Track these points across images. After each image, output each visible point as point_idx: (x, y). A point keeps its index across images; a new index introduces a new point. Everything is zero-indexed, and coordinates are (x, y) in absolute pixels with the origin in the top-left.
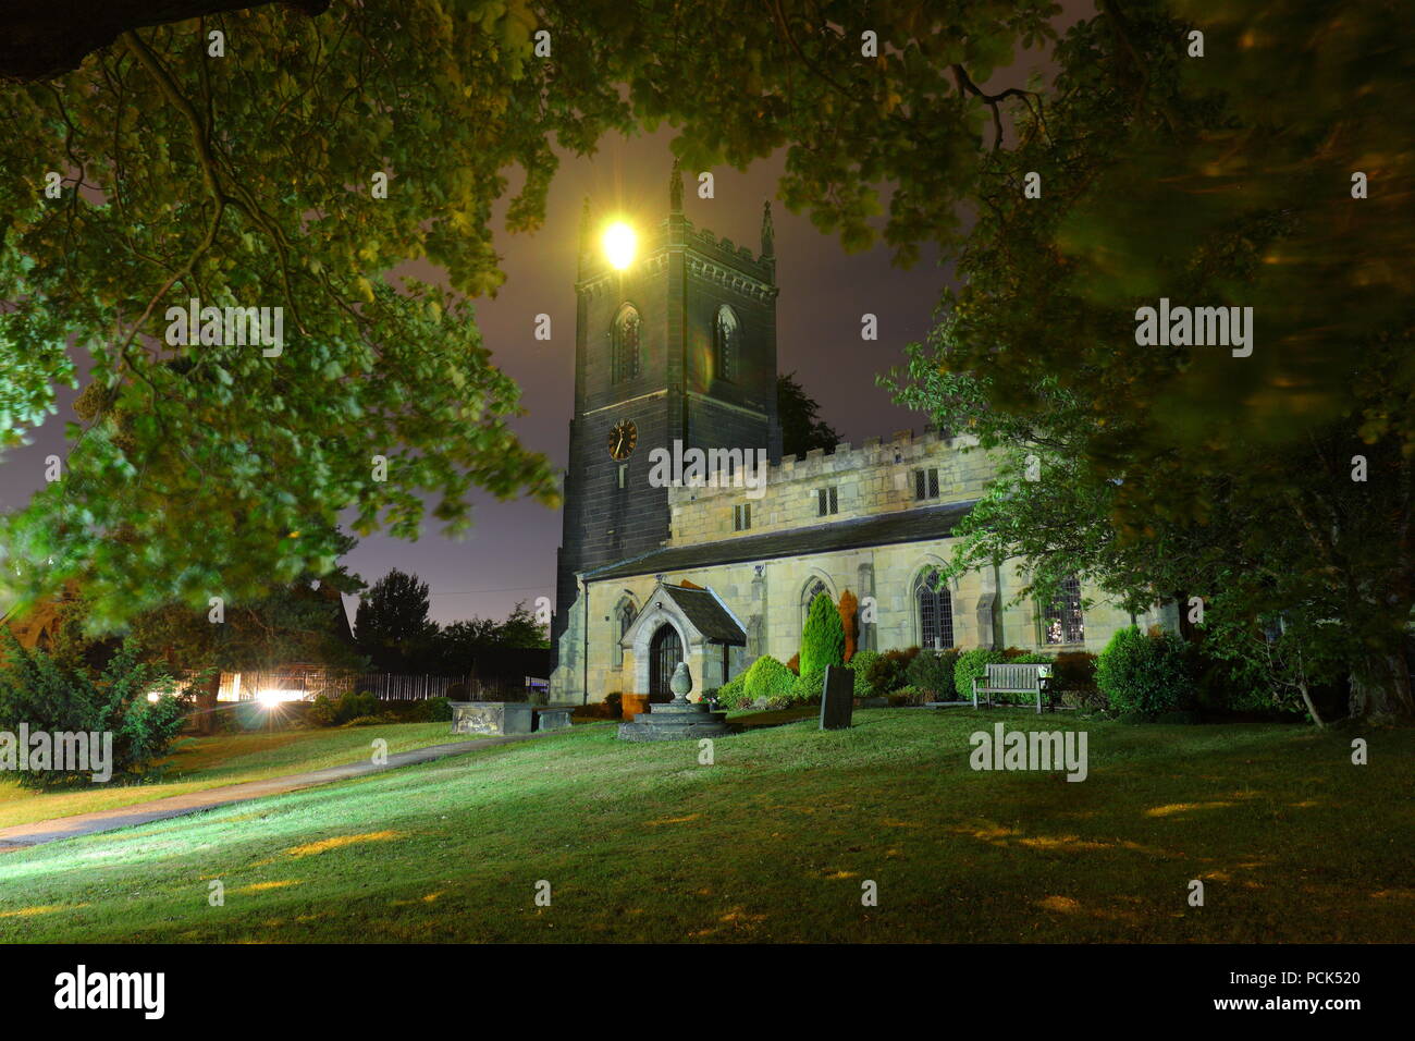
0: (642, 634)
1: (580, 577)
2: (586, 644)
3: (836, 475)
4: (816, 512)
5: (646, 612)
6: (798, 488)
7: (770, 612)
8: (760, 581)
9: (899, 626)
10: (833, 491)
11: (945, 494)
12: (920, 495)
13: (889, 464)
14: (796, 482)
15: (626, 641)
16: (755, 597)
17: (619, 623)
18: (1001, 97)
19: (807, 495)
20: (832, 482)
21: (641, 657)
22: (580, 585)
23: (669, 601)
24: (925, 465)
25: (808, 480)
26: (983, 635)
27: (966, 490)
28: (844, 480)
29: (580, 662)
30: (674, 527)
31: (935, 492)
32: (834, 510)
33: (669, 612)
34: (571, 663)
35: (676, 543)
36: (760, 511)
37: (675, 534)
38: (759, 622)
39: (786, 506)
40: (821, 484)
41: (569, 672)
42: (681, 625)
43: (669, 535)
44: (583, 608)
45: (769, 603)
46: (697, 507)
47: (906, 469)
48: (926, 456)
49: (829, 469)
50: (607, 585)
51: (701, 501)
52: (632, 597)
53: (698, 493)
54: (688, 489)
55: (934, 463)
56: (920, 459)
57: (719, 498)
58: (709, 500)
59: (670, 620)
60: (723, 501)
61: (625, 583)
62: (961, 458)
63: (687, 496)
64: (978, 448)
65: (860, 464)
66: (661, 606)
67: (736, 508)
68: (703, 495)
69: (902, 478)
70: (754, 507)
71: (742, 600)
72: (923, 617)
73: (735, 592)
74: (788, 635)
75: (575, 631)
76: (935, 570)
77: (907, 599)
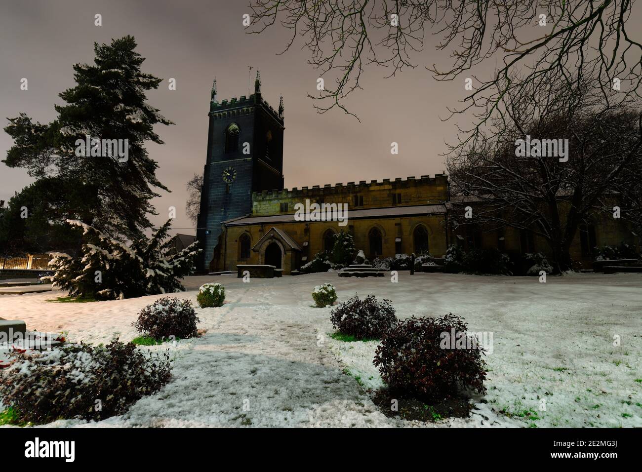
0: (263, 248)
3: (324, 195)
5: (266, 238)
6: (308, 198)
7: (311, 243)
8: (307, 230)
9: (363, 247)
10: (322, 201)
11: (365, 205)
12: (356, 205)
13: (345, 193)
14: (308, 196)
16: (306, 235)
19: (312, 201)
20: (322, 198)
22: (223, 228)
25: (313, 196)
27: (374, 204)
29: (222, 257)
30: (254, 209)
33: (276, 238)
34: (218, 258)
35: (254, 215)
36: (292, 206)
37: (254, 212)
40: (318, 198)
42: (282, 243)
43: (251, 212)
44: (224, 236)
45: (312, 237)
46: (265, 203)
47: (351, 195)
48: (360, 192)
49: (321, 193)
50: (236, 229)
51: (266, 200)
52: (248, 233)
53: (265, 197)
54: (261, 195)
55: (362, 194)
56: (357, 192)
57: (274, 200)
58: (270, 200)
59: (277, 242)
60: (276, 201)
61: (245, 228)
62: (373, 193)
63: (260, 198)
64: (380, 190)
65: (334, 192)
66: (273, 236)
67: (281, 204)
68: (268, 198)
69: (351, 199)
70: (289, 204)
71: (298, 236)
72: (371, 245)
73: (296, 233)
74: (318, 249)
75: (221, 246)
76: (376, 229)
77: (366, 238)
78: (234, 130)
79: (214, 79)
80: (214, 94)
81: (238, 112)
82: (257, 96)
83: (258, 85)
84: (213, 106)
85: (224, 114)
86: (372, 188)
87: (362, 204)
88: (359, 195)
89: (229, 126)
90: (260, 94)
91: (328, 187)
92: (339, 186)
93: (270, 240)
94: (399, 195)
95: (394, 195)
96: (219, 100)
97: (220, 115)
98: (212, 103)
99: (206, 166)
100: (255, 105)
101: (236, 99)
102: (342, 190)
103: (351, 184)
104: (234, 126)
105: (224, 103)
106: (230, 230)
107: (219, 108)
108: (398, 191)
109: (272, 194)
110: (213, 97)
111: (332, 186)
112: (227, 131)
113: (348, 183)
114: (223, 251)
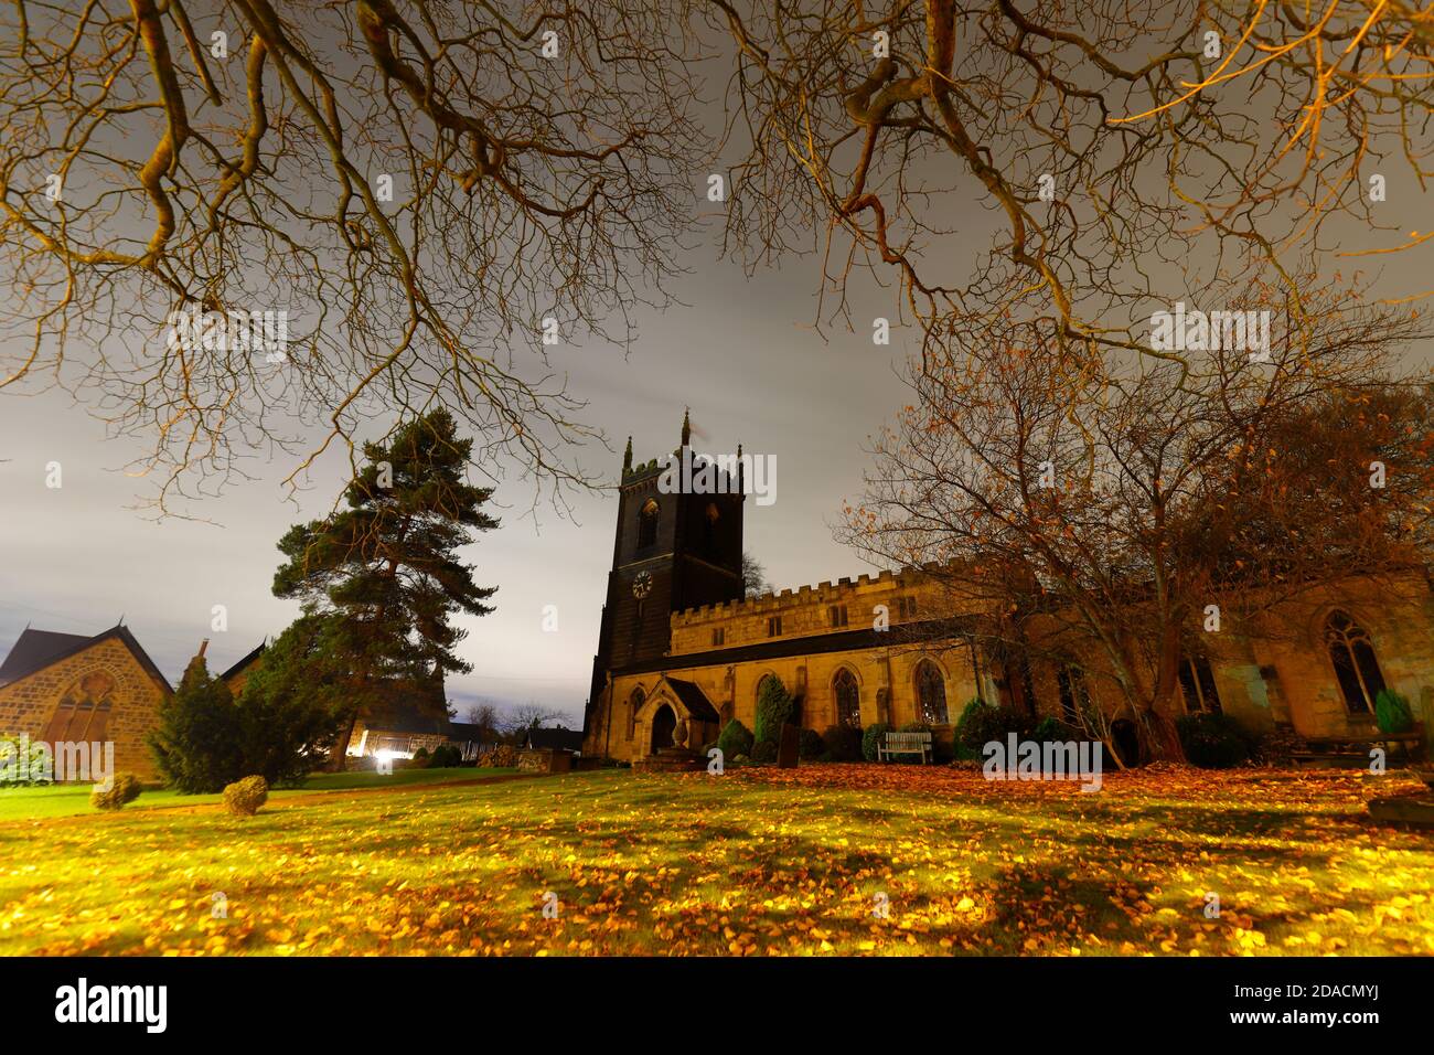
0: (648, 714)
1: (608, 674)
2: (610, 721)
3: (780, 610)
4: (767, 634)
5: (653, 696)
6: (756, 618)
7: (737, 699)
8: (730, 678)
9: (824, 710)
10: (779, 620)
11: (851, 623)
12: (835, 624)
13: (816, 603)
14: (755, 614)
15: (638, 716)
16: (727, 688)
17: (632, 706)
18: (934, 291)
19: (762, 622)
20: (777, 614)
22: (609, 679)
23: (668, 689)
24: (838, 604)
25: (762, 613)
26: (880, 715)
28: (786, 613)
29: (604, 733)
30: (673, 643)
31: (845, 623)
32: (779, 633)
33: (669, 697)
34: (598, 734)
35: (674, 653)
36: (730, 633)
37: (674, 648)
38: (729, 707)
39: (748, 630)
40: (771, 616)
41: (595, 742)
42: (676, 704)
43: (670, 648)
44: (609, 696)
45: (737, 692)
46: (689, 630)
47: (826, 607)
48: (840, 598)
49: (776, 606)
50: (627, 679)
51: (691, 625)
52: (643, 688)
53: (690, 620)
54: (684, 617)
55: (844, 603)
56: (835, 600)
57: (704, 623)
58: (697, 624)
59: (669, 702)
60: (706, 626)
61: (639, 679)
62: (863, 600)
63: (683, 622)
64: (874, 593)
65: (796, 602)
66: (663, 692)
67: (715, 630)
68: (693, 622)
69: (824, 612)
70: (726, 630)
71: (717, 691)
72: (839, 704)
73: (713, 685)
74: (748, 715)
75: (602, 712)
76: (847, 672)
77: (828, 691)
78: (653, 511)
79: (629, 434)
80: (628, 458)
83: (686, 433)
84: (627, 477)
85: (640, 487)
86: (862, 590)
89: (645, 504)
91: (787, 594)
92: (805, 589)
93: (658, 700)
94: (913, 598)
95: (902, 599)
96: (634, 466)
97: (633, 489)
98: (623, 472)
99: (611, 574)
102: (810, 598)
103: (826, 585)
104: (652, 504)
105: (641, 469)
106: (618, 682)
107: (633, 479)
108: (907, 592)
109: (699, 614)
110: (627, 462)
111: (793, 592)
112: (642, 514)
113: (821, 584)
114: (605, 722)
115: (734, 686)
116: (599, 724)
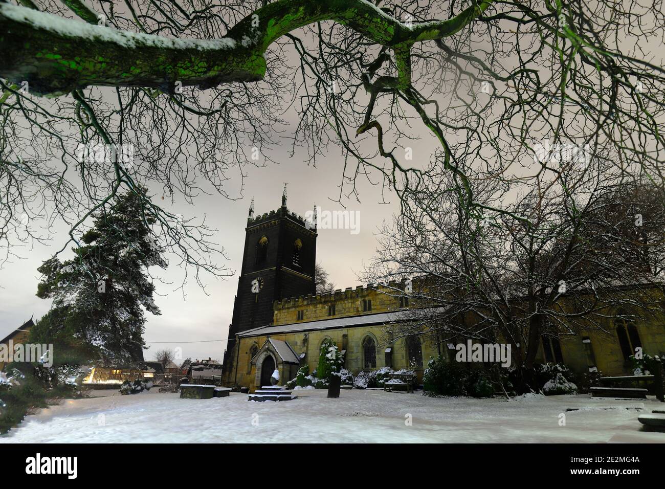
0: (260, 360)
1: (237, 336)
2: (237, 363)
3: (335, 301)
4: (327, 314)
5: (262, 351)
6: (322, 305)
7: (309, 352)
8: (306, 340)
9: (357, 359)
10: (334, 307)
11: (373, 309)
12: (365, 309)
13: (354, 298)
14: (321, 303)
15: (254, 361)
16: (303, 346)
17: (251, 355)
18: (408, 170)
19: (325, 307)
20: (333, 304)
21: (259, 369)
22: (237, 340)
23: (271, 346)
25: (325, 303)
26: (387, 363)
27: (381, 308)
28: (338, 303)
29: (234, 370)
30: (274, 318)
32: (334, 314)
33: (271, 351)
34: (231, 371)
35: (275, 324)
36: (307, 313)
37: (275, 321)
39: (317, 312)
40: (329, 304)
41: (229, 375)
42: (275, 356)
43: (273, 321)
44: (237, 349)
45: (309, 348)
46: (284, 311)
47: (360, 300)
48: (367, 295)
49: (333, 299)
50: (247, 340)
51: (285, 309)
52: (257, 345)
53: (284, 305)
54: (281, 304)
55: (370, 298)
56: (365, 296)
57: (292, 308)
58: (288, 308)
59: (271, 354)
60: (293, 309)
61: (255, 339)
62: (380, 297)
63: (280, 307)
64: (386, 293)
65: (344, 297)
66: (268, 348)
67: (298, 312)
68: (286, 307)
69: (359, 303)
70: (305, 311)
71: (298, 347)
72: (365, 355)
73: (296, 344)
74: (315, 361)
75: (233, 358)
76: (370, 338)
77: (360, 348)
78: (265, 243)
79: (252, 199)
80: (251, 211)
81: (268, 225)
82: (284, 210)
83: (284, 199)
84: (250, 223)
85: (257, 229)
86: (379, 291)
87: (370, 309)
88: (367, 298)
89: (260, 239)
90: (286, 207)
92: (349, 290)
93: (265, 353)
95: (401, 298)
96: (254, 216)
97: (254, 230)
98: (248, 219)
99: (240, 278)
100: (280, 218)
101: (267, 214)
102: (351, 294)
103: (360, 288)
104: (264, 239)
105: (258, 218)
106: (242, 341)
107: (254, 224)
109: (290, 302)
110: (250, 214)
111: (342, 291)
112: (258, 244)
113: (357, 287)
114: (235, 364)
115: (308, 345)
116: (232, 366)
